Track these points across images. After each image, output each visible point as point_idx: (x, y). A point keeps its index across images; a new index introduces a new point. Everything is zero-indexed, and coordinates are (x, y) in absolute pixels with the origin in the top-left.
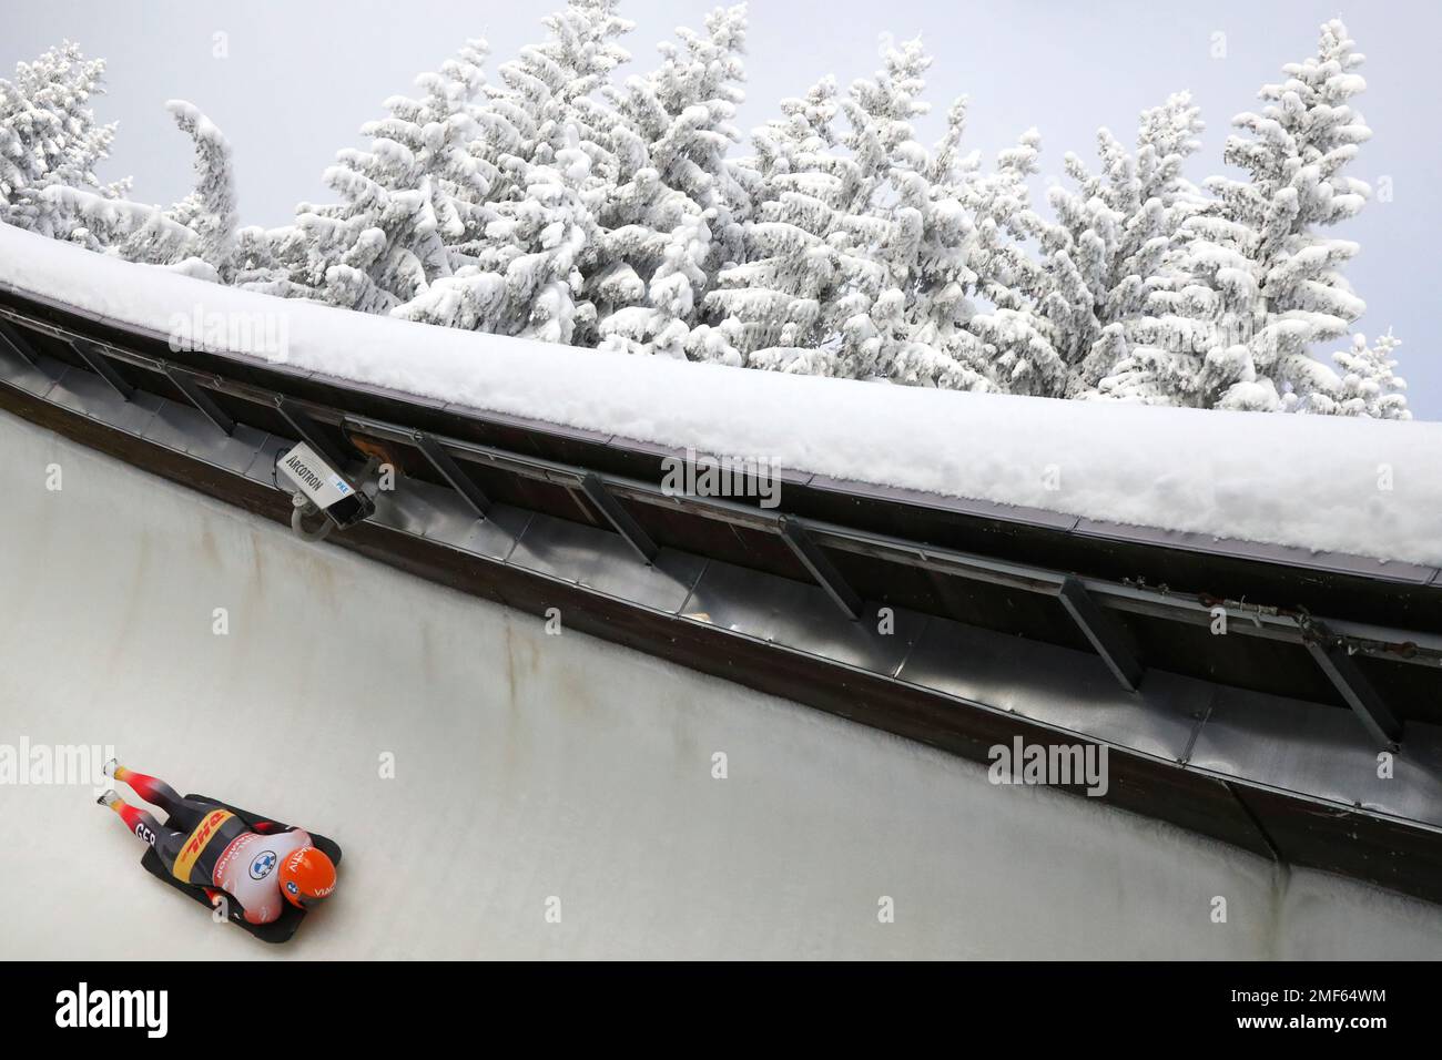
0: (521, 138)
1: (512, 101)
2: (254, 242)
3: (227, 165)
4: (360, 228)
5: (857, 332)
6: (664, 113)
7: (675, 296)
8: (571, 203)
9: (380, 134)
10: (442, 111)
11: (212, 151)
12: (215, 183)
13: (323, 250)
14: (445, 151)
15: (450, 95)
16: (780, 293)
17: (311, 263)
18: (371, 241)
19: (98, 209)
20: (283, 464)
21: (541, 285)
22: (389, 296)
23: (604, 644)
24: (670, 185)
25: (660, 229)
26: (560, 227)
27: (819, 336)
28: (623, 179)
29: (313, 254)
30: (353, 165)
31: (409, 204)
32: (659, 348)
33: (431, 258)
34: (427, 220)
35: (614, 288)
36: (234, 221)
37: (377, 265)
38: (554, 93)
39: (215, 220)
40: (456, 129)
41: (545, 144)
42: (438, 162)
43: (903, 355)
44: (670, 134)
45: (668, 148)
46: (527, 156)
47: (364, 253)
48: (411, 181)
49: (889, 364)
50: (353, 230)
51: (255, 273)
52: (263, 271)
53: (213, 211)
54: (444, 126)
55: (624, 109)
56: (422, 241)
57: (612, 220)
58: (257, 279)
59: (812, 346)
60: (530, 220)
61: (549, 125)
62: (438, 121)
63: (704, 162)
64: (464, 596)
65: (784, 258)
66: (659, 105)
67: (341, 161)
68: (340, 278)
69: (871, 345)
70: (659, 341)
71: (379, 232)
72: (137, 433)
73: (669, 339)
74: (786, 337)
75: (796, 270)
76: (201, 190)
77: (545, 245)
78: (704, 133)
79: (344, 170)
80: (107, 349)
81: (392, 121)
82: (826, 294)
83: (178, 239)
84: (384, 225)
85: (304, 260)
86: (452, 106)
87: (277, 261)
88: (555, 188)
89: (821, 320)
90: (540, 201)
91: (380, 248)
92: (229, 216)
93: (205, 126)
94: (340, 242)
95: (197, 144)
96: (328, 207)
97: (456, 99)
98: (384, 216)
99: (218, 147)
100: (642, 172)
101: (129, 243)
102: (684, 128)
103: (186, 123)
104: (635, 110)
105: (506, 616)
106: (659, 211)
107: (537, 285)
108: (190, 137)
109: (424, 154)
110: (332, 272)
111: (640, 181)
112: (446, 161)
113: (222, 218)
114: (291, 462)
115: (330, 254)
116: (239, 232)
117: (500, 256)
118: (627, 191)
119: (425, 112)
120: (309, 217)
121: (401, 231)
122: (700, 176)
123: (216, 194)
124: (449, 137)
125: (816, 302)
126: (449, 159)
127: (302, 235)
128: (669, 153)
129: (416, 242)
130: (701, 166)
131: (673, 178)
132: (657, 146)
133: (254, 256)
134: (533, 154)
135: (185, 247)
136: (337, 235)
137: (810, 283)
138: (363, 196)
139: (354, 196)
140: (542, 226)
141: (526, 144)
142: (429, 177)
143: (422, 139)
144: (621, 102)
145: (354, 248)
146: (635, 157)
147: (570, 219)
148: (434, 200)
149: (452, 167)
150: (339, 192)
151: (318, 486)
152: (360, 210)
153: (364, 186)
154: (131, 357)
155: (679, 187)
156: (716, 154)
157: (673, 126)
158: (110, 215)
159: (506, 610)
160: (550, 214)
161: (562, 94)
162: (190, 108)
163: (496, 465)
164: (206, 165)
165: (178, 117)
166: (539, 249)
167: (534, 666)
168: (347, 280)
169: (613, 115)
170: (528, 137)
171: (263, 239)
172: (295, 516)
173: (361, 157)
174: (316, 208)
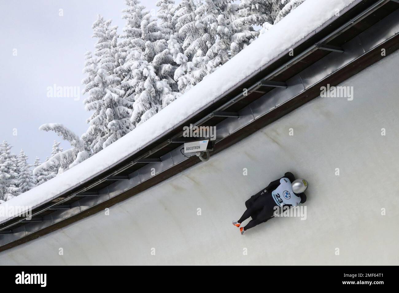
0: (113, 64)
1: (103, 58)
2: (86, 138)
3: (65, 128)
4: (104, 113)
5: (221, 30)
6: (137, 29)
7: (182, 59)
8: (142, 63)
9: (87, 90)
10: (94, 73)
11: (58, 129)
12: (67, 135)
13: (101, 124)
14: (104, 80)
15: (93, 69)
16: (197, 39)
17: (102, 129)
18: (110, 112)
19: (48, 165)
20: (186, 151)
21: (154, 84)
22: (124, 119)
23: (289, 114)
24: (153, 41)
25: (161, 51)
26: (145, 69)
27: (214, 39)
28: (144, 50)
29: (101, 127)
30: (88, 102)
31: (109, 97)
32: (190, 71)
33: (124, 104)
34: (115, 97)
35: (165, 71)
36: (78, 138)
37: (115, 116)
38: (110, 48)
39: (74, 141)
40: (101, 74)
41: (120, 59)
42: (105, 84)
43: (234, 26)
44: (143, 32)
45: (145, 35)
46: (118, 65)
47: (110, 116)
48: (103, 93)
49: (233, 30)
50: (103, 114)
51: (93, 143)
52: (94, 141)
53: (72, 140)
54: (98, 76)
55: (128, 37)
56: (119, 102)
57: (150, 59)
58: (95, 144)
59: (214, 43)
60: (138, 74)
61: (116, 55)
62: (96, 76)
63: (155, 30)
64: (248, 138)
65: (191, 32)
66: (135, 29)
67: (85, 104)
68: (112, 126)
69: (226, 30)
70: (189, 70)
71: (109, 109)
72: (139, 183)
73: (190, 68)
74: (209, 45)
75: (195, 32)
76: (65, 139)
77: (147, 76)
78: (149, 25)
79: (88, 105)
80: (116, 173)
81: (86, 86)
82: (206, 30)
83: (70, 153)
84: (108, 107)
85: (100, 130)
86: (96, 70)
87: (94, 137)
88: (136, 63)
89: (211, 36)
90: (136, 68)
91: (112, 112)
92: (76, 138)
93: (52, 125)
94: (103, 119)
95: (54, 131)
96: (92, 116)
97: (95, 68)
98: (106, 105)
99: (59, 127)
100: (146, 44)
101: (62, 165)
102: (145, 28)
103: (47, 129)
104: (130, 34)
105: (262, 131)
106: (157, 48)
107: (153, 85)
108: (51, 131)
109: (100, 85)
110: (109, 126)
111: (148, 46)
112: (106, 82)
113: (75, 139)
114: (187, 149)
115: (104, 124)
116: (81, 139)
117: (140, 87)
118: (147, 50)
119: (91, 77)
120: (91, 121)
121: (113, 104)
122: (158, 34)
123: (69, 136)
124: (101, 77)
125: (206, 33)
126: (106, 81)
127: (94, 126)
128: (147, 36)
129: (117, 104)
130: (155, 32)
131: (152, 40)
132: (143, 37)
133: (89, 140)
134: (119, 64)
135: (73, 154)
136: (101, 118)
137: (201, 31)
138: (97, 106)
139: (96, 108)
140: (142, 73)
141: (116, 63)
142: (106, 88)
143: (97, 83)
144: (126, 36)
145: (107, 117)
146: (141, 43)
147: (146, 66)
148: (112, 92)
149: (108, 82)
150: (92, 110)
151: (199, 147)
152: (100, 109)
153: (96, 104)
154: (124, 169)
155: (155, 40)
156: (155, 27)
157: (142, 29)
158: (51, 163)
159: (261, 130)
160: (141, 69)
161: (112, 47)
162: (44, 125)
163: (235, 102)
164: (61, 133)
165: (44, 130)
166: (146, 78)
167: (278, 134)
168: (113, 125)
169: (128, 40)
170: (114, 62)
171: (87, 135)
172: (201, 158)
173: (88, 99)
174: (90, 118)
